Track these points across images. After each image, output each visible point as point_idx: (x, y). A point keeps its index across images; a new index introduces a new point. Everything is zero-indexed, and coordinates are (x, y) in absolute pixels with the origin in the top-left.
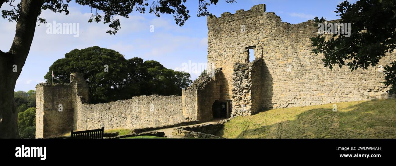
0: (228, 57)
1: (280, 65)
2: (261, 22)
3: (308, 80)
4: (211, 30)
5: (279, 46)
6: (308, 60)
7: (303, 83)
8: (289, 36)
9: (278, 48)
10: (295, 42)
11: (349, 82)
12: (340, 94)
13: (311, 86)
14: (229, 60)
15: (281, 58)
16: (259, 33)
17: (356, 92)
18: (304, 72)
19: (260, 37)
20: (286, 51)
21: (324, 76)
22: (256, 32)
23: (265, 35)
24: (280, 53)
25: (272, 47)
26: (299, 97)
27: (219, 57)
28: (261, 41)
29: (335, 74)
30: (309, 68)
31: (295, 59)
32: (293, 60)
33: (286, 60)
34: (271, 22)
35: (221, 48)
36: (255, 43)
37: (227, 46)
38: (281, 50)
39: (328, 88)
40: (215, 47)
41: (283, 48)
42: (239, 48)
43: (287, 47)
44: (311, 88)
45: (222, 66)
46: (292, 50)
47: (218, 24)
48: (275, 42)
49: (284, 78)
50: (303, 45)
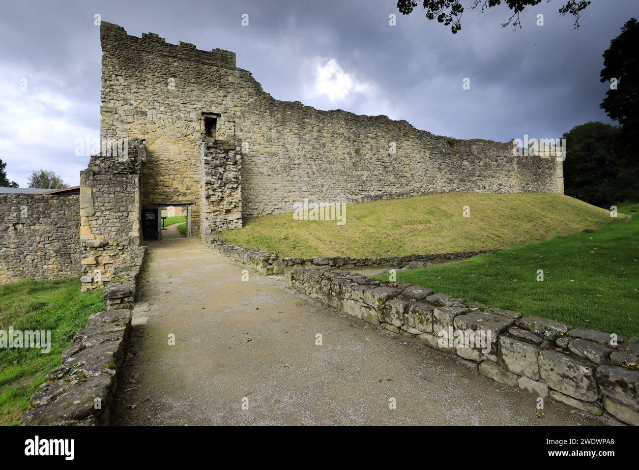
0: (162, 121)
1: (261, 151)
2: (230, 79)
3: (297, 178)
4: (113, 55)
5: (259, 125)
6: (296, 151)
7: (292, 181)
8: (273, 114)
9: (258, 126)
10: (281, 124)
11: (337, 183)
12: (330, 196)
13: (301, 185)
14: (164, 127)
15: (262, 142)
16: (226, 96)
17: (342, 195)
18: (292, 166)
19: (228, 101)
20: (270, 133)
21: (314, 174)
22: (221, 91)
23: (238, 102)
24: (261, 134)
25: (248, 123)
26: (287, 200)
27: (135, 116)
28: (230, 109)
29: (325, 173)
30: (297, 162)
31: (281, 147)
32: (279, 148)
33: (270, 146)
34: (247, 86)
35: (143, 100)
36: (220, 110)
37: (159, 99)
38: (262, 131)
39: (318, 190)
40: (125, 94)
41: (265, 129)
42: (188, 110)
43: (271, 129)
44: (300, 189)
45: (146, 137)
46: (278, 134)
47: (134, 50)
48: (254, 118)
49: (267, 171)
50: (291, 131)
